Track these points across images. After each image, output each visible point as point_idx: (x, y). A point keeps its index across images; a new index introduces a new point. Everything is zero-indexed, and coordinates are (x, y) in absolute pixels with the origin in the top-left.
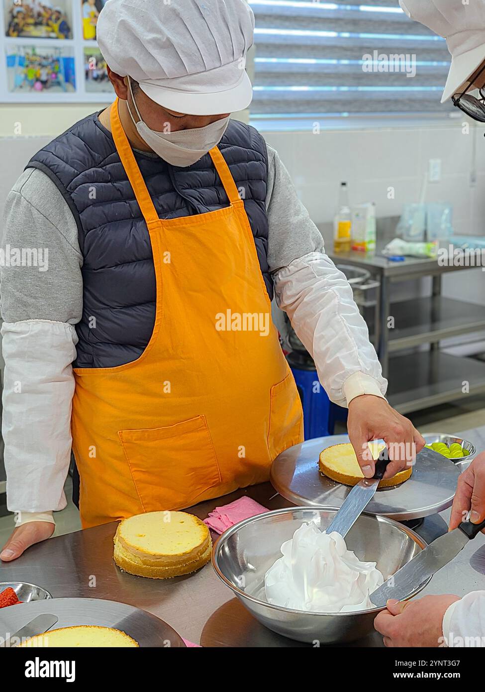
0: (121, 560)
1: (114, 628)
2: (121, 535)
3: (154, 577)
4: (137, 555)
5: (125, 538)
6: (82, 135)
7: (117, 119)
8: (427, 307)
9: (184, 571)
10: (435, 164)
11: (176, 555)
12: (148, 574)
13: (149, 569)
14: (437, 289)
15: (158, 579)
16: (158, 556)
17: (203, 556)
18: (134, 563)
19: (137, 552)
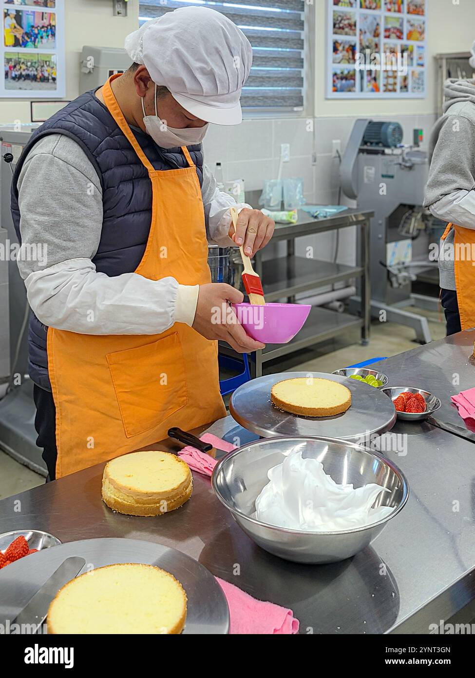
0: (113, 502)
1: (154, 565)
2: (110, 477)
3: (146, 514)
4: (130, 495)
5: (115, 479)
6: (92, 111)
7: (111, 97)
8: (284, 266)
9: (172, 507)
10: (285, 147)
11: (166, 491)
12: (140, 513)
13: (142, 507)
14: (292, 249)
15: (150, 516)
16: (150, 493)
17: (187, 491)
18: (126, 503)
19: (130, 492)
